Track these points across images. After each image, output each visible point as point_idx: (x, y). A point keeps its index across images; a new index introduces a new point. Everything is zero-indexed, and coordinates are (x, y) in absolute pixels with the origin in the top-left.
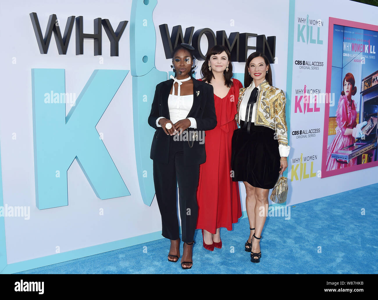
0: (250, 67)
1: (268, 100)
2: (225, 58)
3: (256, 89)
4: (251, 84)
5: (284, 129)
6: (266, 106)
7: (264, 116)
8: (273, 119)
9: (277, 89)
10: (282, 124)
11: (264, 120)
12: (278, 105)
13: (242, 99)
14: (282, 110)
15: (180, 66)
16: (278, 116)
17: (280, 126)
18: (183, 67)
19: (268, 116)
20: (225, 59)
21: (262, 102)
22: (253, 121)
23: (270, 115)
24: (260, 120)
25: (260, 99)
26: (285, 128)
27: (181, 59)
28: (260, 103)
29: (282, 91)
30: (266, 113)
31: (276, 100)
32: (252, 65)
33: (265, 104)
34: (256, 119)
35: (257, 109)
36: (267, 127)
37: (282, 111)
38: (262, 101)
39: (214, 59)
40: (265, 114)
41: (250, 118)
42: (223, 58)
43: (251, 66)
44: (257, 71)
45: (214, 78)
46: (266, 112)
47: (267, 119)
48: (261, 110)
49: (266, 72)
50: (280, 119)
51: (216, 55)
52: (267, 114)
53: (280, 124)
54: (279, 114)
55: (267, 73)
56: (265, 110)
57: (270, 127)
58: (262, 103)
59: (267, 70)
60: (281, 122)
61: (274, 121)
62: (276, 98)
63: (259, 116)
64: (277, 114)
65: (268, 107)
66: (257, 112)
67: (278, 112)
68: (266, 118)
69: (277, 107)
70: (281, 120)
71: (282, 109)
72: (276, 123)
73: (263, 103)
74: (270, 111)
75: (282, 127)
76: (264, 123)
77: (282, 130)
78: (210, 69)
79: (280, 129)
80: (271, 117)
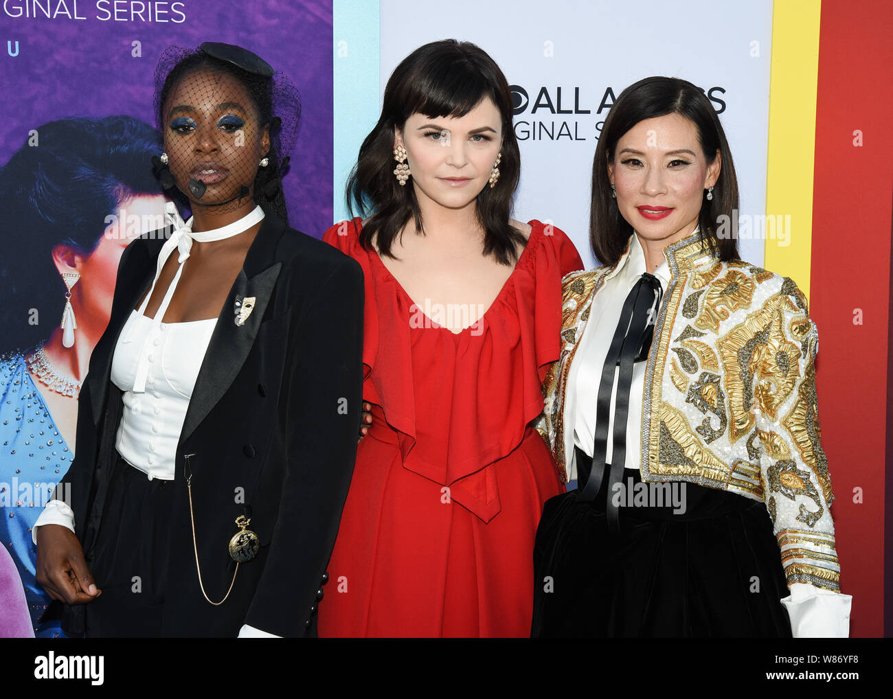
0: (621, 167)
1: (710, 339)
2: (487, 133)
3: (648, 284)
4: (623, 259)
5: (815, 497)
6: (700, 371)
7: (694, 428)
8: (745, 438)
9: (762, 275)
10: (802, 466)
11: (694, 448)
12: (772, 361)
13: (577, 336)
14: (795, 392)
15: (198, 151)
16: (776, 427)
17: (794, 483)
18: (208, 158)
19: (715, 424)
20: (487, 138)
21: (678, 351)
22: (633, 460)
23: (724, 421)
24: (671, 450)
25: (665, 333)
26: (817, 487)
27: (199, 117)
28: (669, 361)
29: (789, 287)
30: (704, 412)
31: (760, 338)
32: (626, 155)
33: (694, 363)
34: (645, 445)
35: (649, 393)
36: (715, 485)
37: (795, 396)
38: (678, 345)
39: (427, 135)
40: (695, 417)
41: (620, 443)
42: (478, 135)
43: (626, 162)
44: (654, 196)
45: (419, 228)
46: (704, 405)
47: (709, 441)
48: (673, 396)
49: (706, 192)
50: (789, 439)
51: (440, 121)
52: (709, 414)
53: (786, 465)
54: (784, 410)
55: (710, 197)
56: (697, 397)
57: (732, 488)
58: (675, 355)
59: (710, 183)
60: (795, 455)
61: (753, 452)
62: (757, 327)
63: (665, 432)
64: (770, 409)
65: (713, 380)
66: (648, 409)
67: (777, 401)
68: (702, 439)
69: (765, 373)
70: (792, 446)
71: (798, 383)
72: (767, 461)
73: (682, 359)
74: (721, 396)
75: (800, 486)
76: (693, 465)
77: (802, 499)
78: (401, 175)
79: (793, 498)
80: (732, 429)
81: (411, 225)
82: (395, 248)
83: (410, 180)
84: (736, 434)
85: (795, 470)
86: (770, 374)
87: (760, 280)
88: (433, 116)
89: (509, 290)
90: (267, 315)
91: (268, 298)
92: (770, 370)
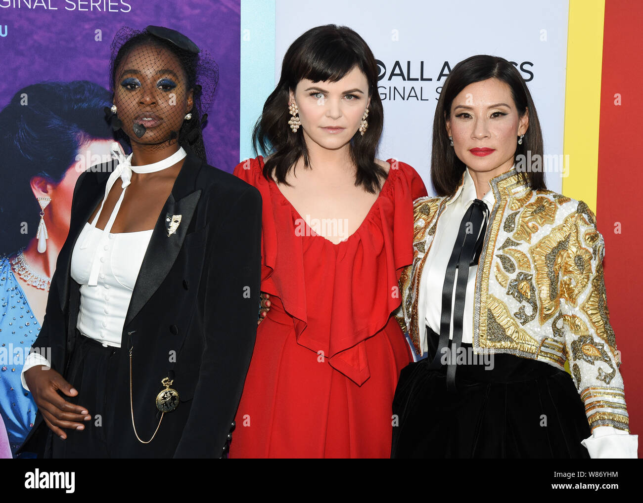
0: (454, 119)
1: (524, 247)
2: (356, 93)
3: (478, 207)
4: (460, 188)
5: (608, 361)
6: (517, 271)
7: (512, 314)
8: (551, 321)
9: (562, 200)
10: (597, 340)
11: (512, 328)
12: (572, 262)
13: (426, 248)
16: (577, 311)
18: (148, 109)
19: (529, 310)
20: (357, 97)
21: (500, 257)
22: (467, 336)
23: (535, 308)
24: (495, 330)
26: (611, 355)
28: (494, 264)
29: (583, 207)
30: (520, 302)
31: (562, 246)
32: (459, 111)
33: (512, 266)
35: (478, 289)
36: (528, 356)
37: (589, 288)
38: (501, 252)
40: (514, 305)
41: (459, 326)
42: (349, 95)
43: (459, 116)
44: (480, 139)
46: (520, 297)
47: (523, 323)
48: (497, 290)
49: (519, 138)
51: (321, 85)
52: (524, 303)
54: (582, 298)
55: (521, 142)
56: (515, 291)
57: (540, 359)
58: (499, 260)
59: (522, 132)
60: (592, 331)
61: (557, 331)
62: (560, 237)
63: (491, 317)
64: (572, 299)
65: (526, 278)
66: (478, 300)
67: (576, 292)
68: (518, 322)
69: (567, 272)
71: (591, 278)
72: (570, 337)
73: (504, 263)
74: (532, 289)
75: (597, 354)
76: (512, 341)
77: (599, 363)
78: (294, 124)
79: (593, 363)
80: (541, 314)
81: (301, 161)
82: (290, 178)
83: (301, 129)
84: (545, 318)
85: (592, 343)
86: (570, 272)
87: (561, 202)
88: (316, 80)
89: (375, 212)
90: (190, 228)
91: (191, 215)
92: (571, 269)
